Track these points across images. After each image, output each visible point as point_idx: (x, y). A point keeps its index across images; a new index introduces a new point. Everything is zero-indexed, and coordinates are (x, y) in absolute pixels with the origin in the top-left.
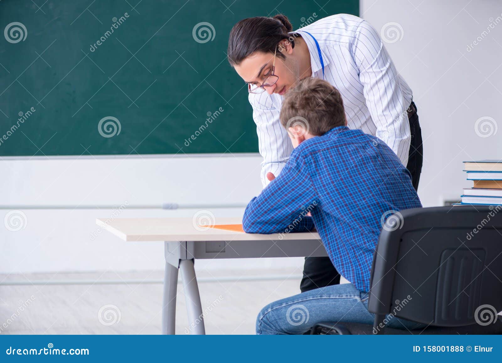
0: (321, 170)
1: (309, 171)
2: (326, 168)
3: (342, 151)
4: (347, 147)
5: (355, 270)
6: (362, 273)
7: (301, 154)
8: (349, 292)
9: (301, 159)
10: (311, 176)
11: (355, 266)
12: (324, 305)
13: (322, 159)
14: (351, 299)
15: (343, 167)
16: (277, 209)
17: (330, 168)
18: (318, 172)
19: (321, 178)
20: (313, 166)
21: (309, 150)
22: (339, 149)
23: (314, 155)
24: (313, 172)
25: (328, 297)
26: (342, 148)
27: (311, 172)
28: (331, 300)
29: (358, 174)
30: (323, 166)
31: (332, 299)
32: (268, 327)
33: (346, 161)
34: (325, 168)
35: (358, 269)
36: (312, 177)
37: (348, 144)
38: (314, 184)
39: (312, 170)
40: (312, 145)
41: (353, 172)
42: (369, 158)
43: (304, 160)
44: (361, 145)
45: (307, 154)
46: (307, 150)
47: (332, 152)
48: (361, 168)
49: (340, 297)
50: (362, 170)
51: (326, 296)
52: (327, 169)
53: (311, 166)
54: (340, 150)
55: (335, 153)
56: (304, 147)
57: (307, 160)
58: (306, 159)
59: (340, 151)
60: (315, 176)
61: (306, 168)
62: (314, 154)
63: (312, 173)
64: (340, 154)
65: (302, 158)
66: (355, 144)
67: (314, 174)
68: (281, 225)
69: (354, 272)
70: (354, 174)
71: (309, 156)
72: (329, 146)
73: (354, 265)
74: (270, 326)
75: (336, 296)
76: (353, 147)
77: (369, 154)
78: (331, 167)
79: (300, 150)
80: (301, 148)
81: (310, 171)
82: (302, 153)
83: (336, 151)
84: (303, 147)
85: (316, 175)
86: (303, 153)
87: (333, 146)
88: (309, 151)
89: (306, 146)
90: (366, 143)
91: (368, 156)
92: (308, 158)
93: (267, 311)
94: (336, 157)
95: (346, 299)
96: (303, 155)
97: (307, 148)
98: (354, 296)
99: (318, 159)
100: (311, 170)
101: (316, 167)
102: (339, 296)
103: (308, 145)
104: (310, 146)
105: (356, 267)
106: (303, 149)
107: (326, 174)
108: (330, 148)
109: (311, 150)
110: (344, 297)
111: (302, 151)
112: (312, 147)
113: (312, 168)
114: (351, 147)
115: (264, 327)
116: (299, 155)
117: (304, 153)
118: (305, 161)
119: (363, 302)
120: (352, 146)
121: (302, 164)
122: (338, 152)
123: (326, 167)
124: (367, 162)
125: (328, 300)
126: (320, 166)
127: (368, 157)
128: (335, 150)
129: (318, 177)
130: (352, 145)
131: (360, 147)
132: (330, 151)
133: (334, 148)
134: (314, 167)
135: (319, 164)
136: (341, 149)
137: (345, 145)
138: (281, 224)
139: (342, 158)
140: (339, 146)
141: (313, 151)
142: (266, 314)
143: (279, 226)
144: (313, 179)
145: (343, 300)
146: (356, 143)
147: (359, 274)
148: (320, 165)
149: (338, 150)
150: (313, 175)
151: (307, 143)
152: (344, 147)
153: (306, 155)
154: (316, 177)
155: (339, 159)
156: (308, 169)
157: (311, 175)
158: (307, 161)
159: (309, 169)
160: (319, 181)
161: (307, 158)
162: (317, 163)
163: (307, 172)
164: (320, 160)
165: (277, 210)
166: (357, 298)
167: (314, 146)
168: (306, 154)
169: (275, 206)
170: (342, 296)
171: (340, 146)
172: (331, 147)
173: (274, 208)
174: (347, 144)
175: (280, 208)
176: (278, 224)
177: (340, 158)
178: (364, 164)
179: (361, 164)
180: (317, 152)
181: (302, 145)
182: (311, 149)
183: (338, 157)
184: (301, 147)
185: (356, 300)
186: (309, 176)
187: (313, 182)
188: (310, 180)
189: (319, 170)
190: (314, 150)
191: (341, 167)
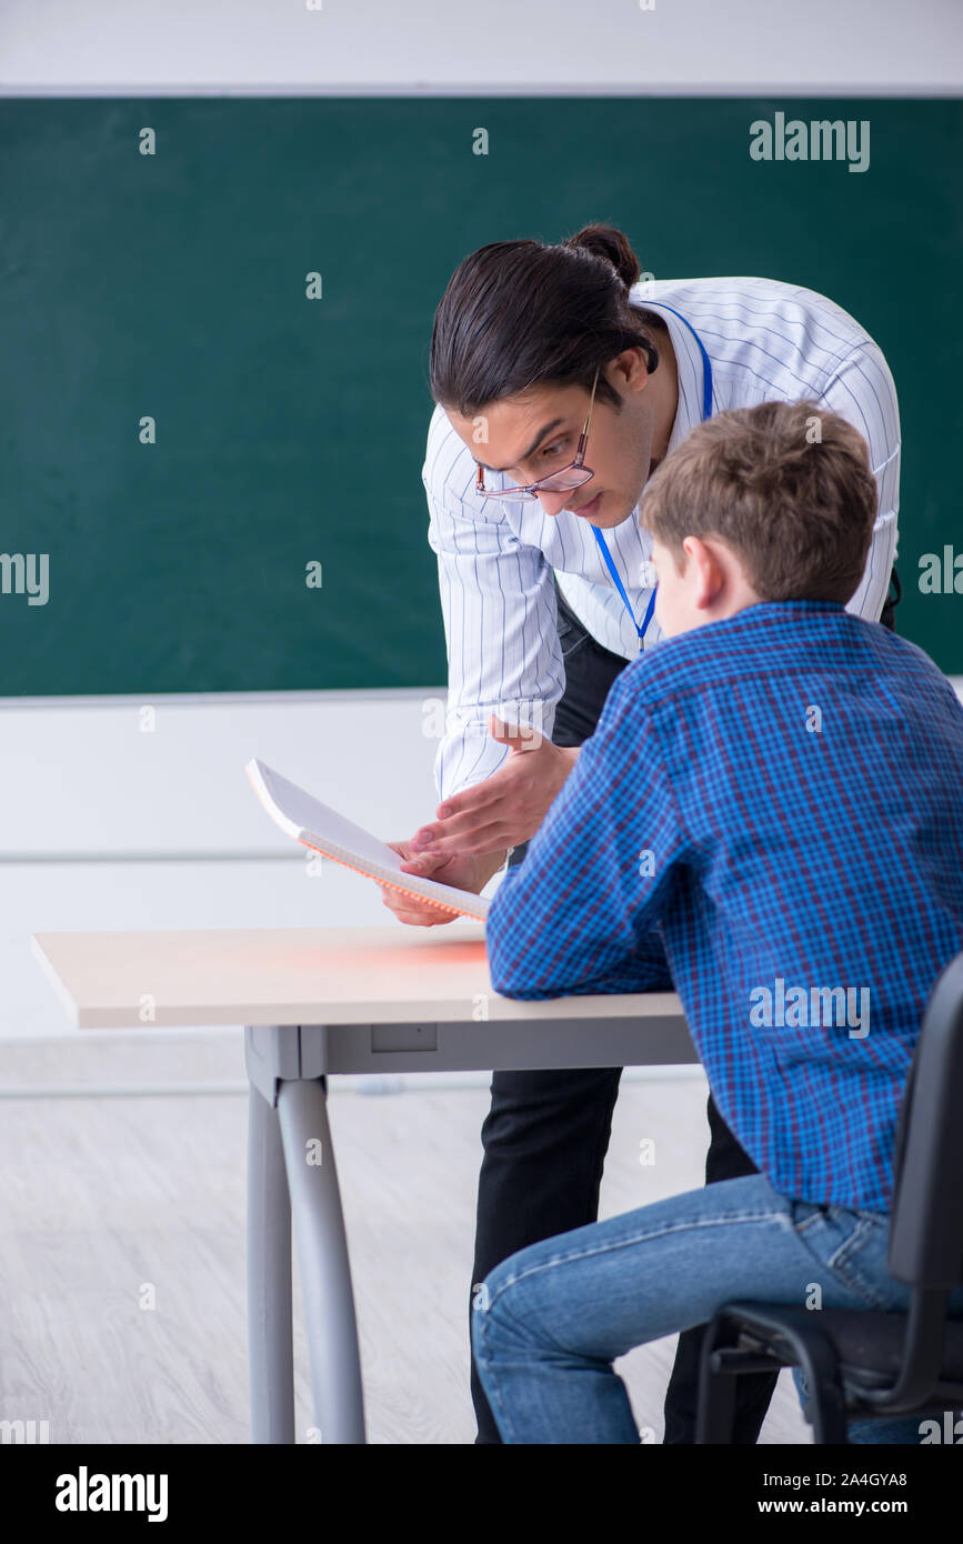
0: (705, 753)
1: (664, 756)
2: (722, 749)
3: (780, 690)
4: (797, 683)
5: (771, 1112)
6: (795, 1128)
7: (642, 698)
8: (759, 1202)
9: (637, 714)
10: (670, 776)
11: (774, 1100)
12: (680, 1253)
13: (712, 716)
14: (763, 1225)
15: (778, 746)
16: (585, 901)
17: (735, 749)
18: (695, 762)
19: (701, 782)
20: (678, 742)
21: (667, 684)
22: (769, 685)
23: (683, 703)
24: (678, 761)
25: (691, 1225)
26: (781, 681)
27: (673, 760)
28: (700, 1233)
29: (827, 775)
30: (713, 739)
31: (704, 1228)
32: (511, 1335)
33: (789, 725)
34: (718, 746)
35: (783, 1112)
36: (675, 778)
37: (803, 673)
38: (678, 802)
39: (676, 755)
40: (678, 667)
41: (814, 764)
42: (870, 726)
43: (648, 720)
44: (845, 681)
45: (661, 700)
46: (663, 686)
47: (744, 693)
48: (839, 755)
49: (729, 1221)
50: (842, 763)
51: (687, 1222)
52: (726, 752)
53: (673, 740)
54: (775, 688)
55: (755, 697)
56: (652, 674)
57: (661, 719)
58: (656, 716)
59: (771, 692)
60: (683, 775)
61: (656, 747)
62: (686, 698)
63: (675, 765)
64: (773, 701)
65: (643, 713)
66: (827, 676)
67: (680, 767)
68: (608, 956)
69: (767, 1122)
70: (817, 771)
71: (666, 706)
72: (737, 672)
73: (769, 1097)
74: (518, 1334)
75: (716, 1218)
76: (818, 684)
77: (870, 714)
78: (738, 744)
79: (638, 684)
80: (640, 678)
81: (668, 759)
82: (642, 693)
83: (761, 689)
84: (646, 672)
85: (686, 770)
86: (647, 694)
87: (751, 674)
88: (666, 688)
89: (658, 670)
90: (865, 677)
91: (867, 718)
92: (664, 713)
93: (504, 1283)
94: (759, 709)
95: (747, 1225)
96: (646, 701)
97: (661, 676)
98: (774, 1212)
99: (698, 717)
100: (671, 753)
101: (689, 745)
102: (726, 1217)
103: (665, 667)
104: (671, 671)
105: (775, 1105)
106: (645, 679)
107: (721, 766)
108: (739, 678)
109: (673, 686)
110: (742, 1219)
111: (644, 687)
112: (678, 674)
113: (675, 747)
114: (812, 682)
115: (499, 1337)
116: (634, 701)
117: (652, 694)
118: (652, 721)
119: (799, 1232)
120: (814, 679)
121: (642, 732)
122: (767, 693)
123: (720, 742)
124: (862, 739)
125: (692, 1233)
126: (701, 741)
127: (864, 723)
128: (755, 686)
129: (694, 779)
130: (816, 676)
131: (843, 685)
132: (739, 690)
133: (753, 679)
134: (682, 743)
135: (699, 734)
136: (778, 684)
137: (792, 672)
138: (606, 951)
139: (778, 716)
140: (770, 674)
141: (679, 687)
142: (500, 1295)
143: (602, 958)
144: (677, 785)
145: (736, 1229)
146: (829, 671)
147: (784, 1129)
148: (704, 736)
149: (766, 686)
150: (678, 773)
151: (662, 660)
152: (788, 679)
153: (656, 703)
154: (688, 777)
155: (768, 719)
156: (662, 749)
157: (672, 770)
158: (658, 724)
159: (666, 751)
160: (697, 791)
161: (660, 711)
162: (693, 731)
163: (659, 760)
164: (703, 719)
165: (582, 906)
166: (782, 1219)
167: (685, 671)
168: (657, 699)
169: (576, 893)
170: (736, 1216)
171: (774, 676)
172: (743, 675)
173: (572, 898)
174: (799, 671)
175: (591, 896)
176: (598, 953)
177: (771, 715)
178: (853, 743)
179: (842, 742)
180: (696, 690)
181: (644, 667)
182: (676, 680)
183: (765, 712)
184: (642, 672)
185: (777, 1227)
186: (663, 775)
187: (674, 793)
188: (666, 787)
189: (700, 753)
190: (686, 683)
191: (772, 744)
